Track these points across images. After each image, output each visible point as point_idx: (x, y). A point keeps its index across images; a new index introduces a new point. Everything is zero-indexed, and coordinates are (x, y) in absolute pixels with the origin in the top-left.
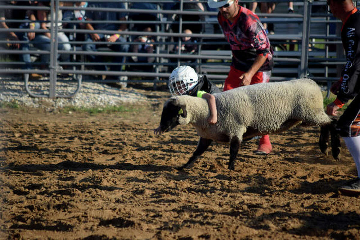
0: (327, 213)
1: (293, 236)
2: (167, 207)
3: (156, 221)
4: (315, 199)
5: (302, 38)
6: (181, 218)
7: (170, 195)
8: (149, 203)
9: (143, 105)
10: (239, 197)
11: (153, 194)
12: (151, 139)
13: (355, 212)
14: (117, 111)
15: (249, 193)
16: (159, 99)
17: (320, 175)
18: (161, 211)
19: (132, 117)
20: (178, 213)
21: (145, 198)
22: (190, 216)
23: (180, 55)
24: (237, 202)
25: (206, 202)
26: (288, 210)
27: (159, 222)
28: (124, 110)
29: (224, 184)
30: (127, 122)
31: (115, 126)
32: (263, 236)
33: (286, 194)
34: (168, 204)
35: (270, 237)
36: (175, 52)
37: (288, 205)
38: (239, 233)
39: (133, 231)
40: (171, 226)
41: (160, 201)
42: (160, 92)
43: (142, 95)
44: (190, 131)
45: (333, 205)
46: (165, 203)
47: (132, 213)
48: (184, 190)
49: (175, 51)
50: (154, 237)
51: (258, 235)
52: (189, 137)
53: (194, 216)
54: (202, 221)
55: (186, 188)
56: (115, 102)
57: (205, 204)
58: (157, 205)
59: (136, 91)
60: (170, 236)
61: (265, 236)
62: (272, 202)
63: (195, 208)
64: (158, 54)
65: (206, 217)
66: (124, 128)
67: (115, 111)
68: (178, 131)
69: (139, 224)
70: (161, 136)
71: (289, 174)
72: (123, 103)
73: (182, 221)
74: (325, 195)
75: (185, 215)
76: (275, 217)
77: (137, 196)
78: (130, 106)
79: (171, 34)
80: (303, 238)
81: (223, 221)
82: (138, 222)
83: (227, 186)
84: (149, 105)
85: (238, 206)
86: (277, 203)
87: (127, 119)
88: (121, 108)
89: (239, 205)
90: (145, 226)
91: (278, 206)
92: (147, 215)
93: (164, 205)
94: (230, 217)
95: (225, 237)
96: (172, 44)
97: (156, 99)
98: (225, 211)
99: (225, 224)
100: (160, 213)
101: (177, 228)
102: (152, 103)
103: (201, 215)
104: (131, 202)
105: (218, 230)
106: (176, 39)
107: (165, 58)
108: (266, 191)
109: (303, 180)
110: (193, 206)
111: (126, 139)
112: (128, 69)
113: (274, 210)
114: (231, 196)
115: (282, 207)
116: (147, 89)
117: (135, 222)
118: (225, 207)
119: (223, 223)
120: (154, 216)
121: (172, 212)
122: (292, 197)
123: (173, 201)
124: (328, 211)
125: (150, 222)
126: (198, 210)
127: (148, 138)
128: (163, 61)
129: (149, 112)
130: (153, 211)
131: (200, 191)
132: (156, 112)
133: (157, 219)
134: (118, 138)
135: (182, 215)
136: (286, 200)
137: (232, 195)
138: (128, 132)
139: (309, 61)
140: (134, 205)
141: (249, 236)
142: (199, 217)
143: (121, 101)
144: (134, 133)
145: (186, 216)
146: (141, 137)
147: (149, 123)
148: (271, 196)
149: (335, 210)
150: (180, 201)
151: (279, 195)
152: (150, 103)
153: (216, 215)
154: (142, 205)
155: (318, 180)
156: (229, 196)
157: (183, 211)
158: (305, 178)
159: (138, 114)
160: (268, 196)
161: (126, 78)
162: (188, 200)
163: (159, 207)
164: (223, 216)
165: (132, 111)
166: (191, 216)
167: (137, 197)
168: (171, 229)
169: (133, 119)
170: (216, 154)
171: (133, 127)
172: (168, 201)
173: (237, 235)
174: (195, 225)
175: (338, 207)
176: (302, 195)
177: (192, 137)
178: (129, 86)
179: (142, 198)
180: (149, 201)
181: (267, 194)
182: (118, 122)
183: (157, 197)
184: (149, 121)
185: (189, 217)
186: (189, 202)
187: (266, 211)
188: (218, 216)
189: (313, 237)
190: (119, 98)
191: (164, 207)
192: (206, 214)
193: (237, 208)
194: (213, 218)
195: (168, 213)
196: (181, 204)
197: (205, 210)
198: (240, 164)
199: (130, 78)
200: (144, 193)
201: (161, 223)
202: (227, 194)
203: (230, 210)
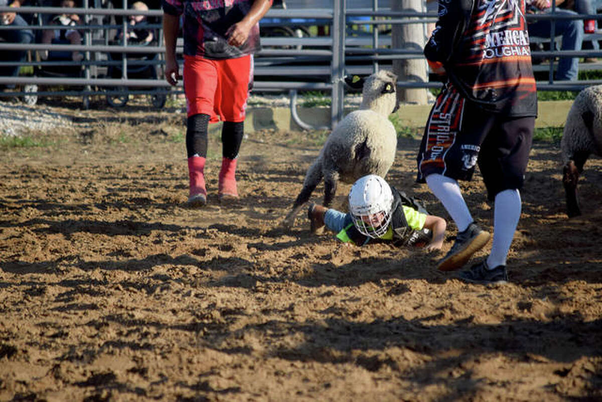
0: (356, 320)
1: (292, 365)
2: (81, 317)
3: (57, 343)
4: (340, 295)
5: (333, 14)
6: (102, 337)
7: (88, 296)
8: (50, 312)
9: (64, 134)
10: (210, 296)
11: (61, 295)
12: (73, 195)
13: (402, 317)
14: (19, 146)
15: (229, 289)
16: (94, 123)
17: (354, 253)
18: (68, 327)
19: (46, 156)
20: (97, 328)
21: (45, 303)
22: (117, 334)
23: (126, 47)
24: (204, 305)
25: (151, 307)
26: (290, 316)
27: (62, 347)
28: (31, 144)
29: (188, 273)
30: (35, 165)
31: (13, 173)
32: (240, 366)
33: (293, 288)
34: (83, 311)
35: (251, 368)
36: (119, 41)
37: (291, 308)
38: (198, 362)
39: (12, 363)
40: (80, 354)
41: (70, 307)
42: (95, 112)
43: (63, 116)
44: (142, 179)
45: (366, 306)
46: (77, 312)
47: (15, 330)
48: (116, 286)
49: (117, 40)
50: (47, 374)
51: (233, 365)
52: (140, 190)
53: (125, 332)
54: (137, 341)
55: (120, 283)
56: (16, 130)
57: (148, 310)
58: (63, 314)
59: (54, 110)
60: (76, 371)
61: (244, 365)
62: (266, 303)
63: (129, 318)
64: (89, 46)
65: (146, 335)
66: (27, 176)
67: (15, 146)
68: (121, 179)
69: (25, 352)
70: (91, 189)
71: (301, 253)
72: (29, 132)
73: (102, 343)
74: (359, 288)
75: (108, 332)
76: (265, 331)
77: (30, 298)
78: (42, 138)
79: (111, 11)
80: (309, 368)
81: (174, 342)
82: (23, 347)
83: (194, 276)
84: (76, 133)
85: (204, 313)
86: (274, 304)
87: (35, 159)
88: (26, 140)
89: (206, 311)
90: (35, 354)
91: (275, 310)
92: (42, 334)
93: (76, 314)
94: (187, 333)
95: (174, 370)
96: (113, 28)
97: (88, 124)
98: (181, 322)
99: (176, 345)
100: (66, 330)
101: (91, 356)
102: (81, 130)
103: (138, 330)
104: (19, 310)
105: (164, 357)
106: (119, 19)
107: (103, 52)
108: (258, 284)
109: (326, 262)
110: (125, 315)
111: (28, 196)
112: (38, 72)
113: (265, 319)
114: (197, 296)
115: (280, 311)
116: (73, 106)
117: (18, 347)
118: (181, 315)
119: (173, 345)
120: (55, 336)
121: (86, 327)
122: (302, 292)
123: (93, 307)
124: (358, 316)
125: (46, 346)
126: (134, 323)
127: (67, 193)
128: (100, 57)
129: (75, 146)
130: (54, 326)
131: (143, 286)
132: (89, 145)
133: (58, 340)
134: (15, 195)
135: (103, 332)
136: (290, 299)
137: (199, 292)
138: (34, 183)
139: (347, 54)
140: (23, 316)
141: (216, 367)
142: (133, 335)
143: (27, 128)
144: (46, 184)
145: (111, 333)
146: (56, 192)
147: (74, 167)
148: (266, 292)
149: (371, 314)
150: (105, 307)
151: (280, 289)
152: (78, 131)
153: (163, 331)
154: (36, 316)
155: (350, 262)
156: (193, 294)
157: (107, 325)
158: (328, 257)
159: (56, 151)
160: (261, 292)
161: (35, 89)
162: (119, 304)
163: (67, 318)
164: (174, 332)
165: (45, 146)
166: (120, 334)
167: (29, 301)
168: (80, 359)
169: (47, 159)
170: (182, 218)
171: (45, 173)
172: (84, 307)
173: (195, 366)
174: (123, 351)
175: (375, 309)
176: (319, 289)
177: (144, 190)
178: (40, 102)
179: (38, 303)
180: (52, 307)
181: (260, 288)
182: (19, 165)
183: (65, 301)
184: (75, 163)
185: (116, 336)
186: (121, 307)
187: (252, 320)
188: (166, 333)
189: (326, 365)
190: (23, 123)
191: (76, 317)
192: (145, 329)
193: (202, 317)
194: (157, 335)
195: (80, 328)
196: (106, 312)
197: (146, 321)
198: (219, 235)
199: (42, 88)
200: (44, 293)
201: (65, 348)
202: (190, 291)
203: (189, 320)
